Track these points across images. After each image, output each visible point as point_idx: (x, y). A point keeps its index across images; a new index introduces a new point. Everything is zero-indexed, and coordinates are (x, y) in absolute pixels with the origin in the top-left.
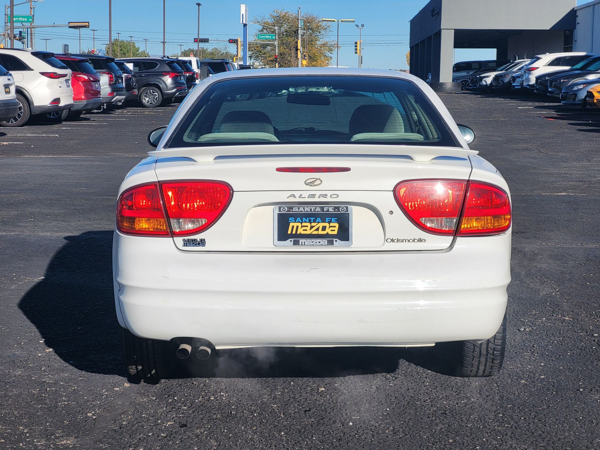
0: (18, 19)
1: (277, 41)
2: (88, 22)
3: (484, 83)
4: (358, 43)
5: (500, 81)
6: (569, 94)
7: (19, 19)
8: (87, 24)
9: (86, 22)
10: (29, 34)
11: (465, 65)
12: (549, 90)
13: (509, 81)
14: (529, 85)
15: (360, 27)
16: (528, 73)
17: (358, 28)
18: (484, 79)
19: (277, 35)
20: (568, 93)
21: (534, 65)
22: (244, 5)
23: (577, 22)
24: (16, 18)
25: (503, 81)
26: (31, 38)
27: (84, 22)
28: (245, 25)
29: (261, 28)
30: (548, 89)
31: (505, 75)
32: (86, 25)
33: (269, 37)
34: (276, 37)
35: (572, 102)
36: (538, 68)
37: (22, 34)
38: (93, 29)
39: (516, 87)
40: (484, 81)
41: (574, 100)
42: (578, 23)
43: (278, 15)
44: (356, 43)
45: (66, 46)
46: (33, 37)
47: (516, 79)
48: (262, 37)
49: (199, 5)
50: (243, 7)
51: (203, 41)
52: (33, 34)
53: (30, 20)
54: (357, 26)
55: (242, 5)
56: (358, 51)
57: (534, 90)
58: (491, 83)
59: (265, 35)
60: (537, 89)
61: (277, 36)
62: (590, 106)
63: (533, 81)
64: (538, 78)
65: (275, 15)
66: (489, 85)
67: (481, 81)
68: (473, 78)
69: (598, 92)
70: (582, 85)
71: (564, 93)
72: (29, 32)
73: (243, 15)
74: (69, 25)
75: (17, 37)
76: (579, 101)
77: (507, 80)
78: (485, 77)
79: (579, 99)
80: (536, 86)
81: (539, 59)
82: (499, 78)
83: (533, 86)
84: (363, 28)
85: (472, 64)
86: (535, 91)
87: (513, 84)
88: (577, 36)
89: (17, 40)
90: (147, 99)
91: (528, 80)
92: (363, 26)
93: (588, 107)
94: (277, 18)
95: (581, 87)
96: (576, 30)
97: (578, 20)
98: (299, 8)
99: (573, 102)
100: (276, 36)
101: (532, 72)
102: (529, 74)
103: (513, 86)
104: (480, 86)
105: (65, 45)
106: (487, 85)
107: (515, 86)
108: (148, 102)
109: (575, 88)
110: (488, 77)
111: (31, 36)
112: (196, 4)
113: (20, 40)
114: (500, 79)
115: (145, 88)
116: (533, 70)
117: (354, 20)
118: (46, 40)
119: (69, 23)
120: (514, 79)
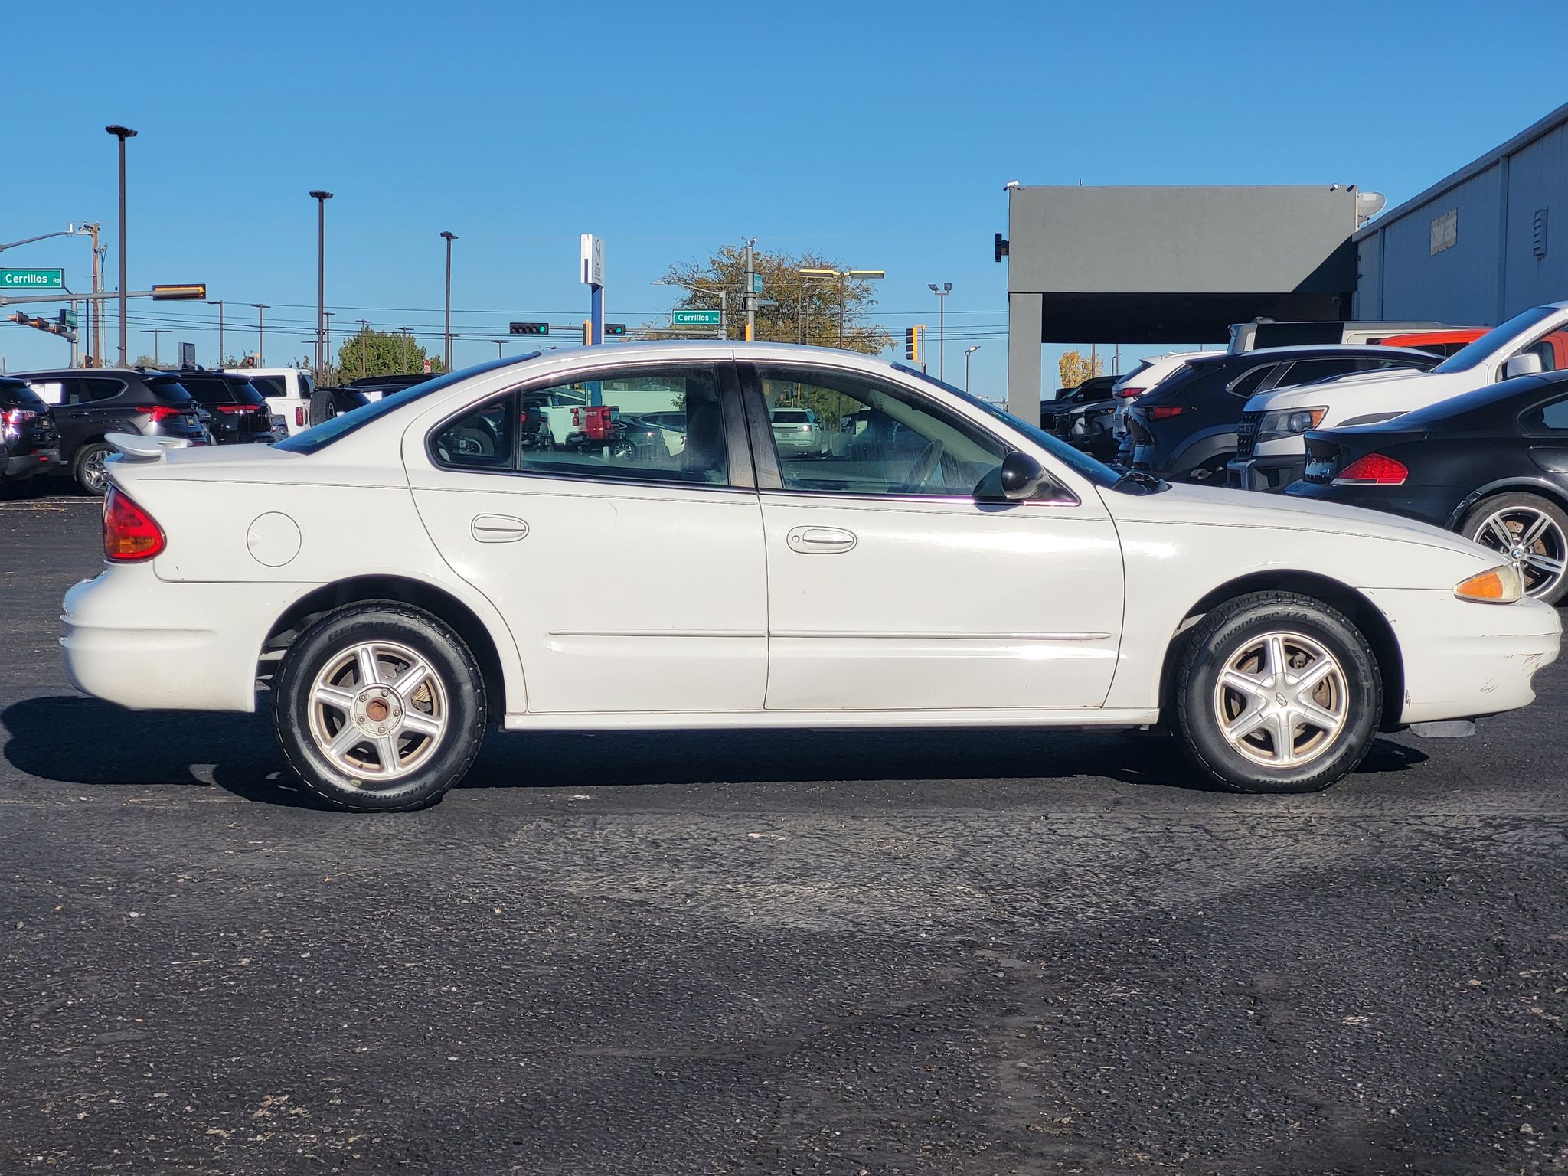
0: (25, 278)
1: (724, 328)
2: (204, 286)
4: (915, 331)
7: (27, 279)
8: (201, 289)
9: (198, 286)
10: (91, 318)
15: (941, 290)
16: (1120, 404)
17: (936, 294)
19: (724, 312)
22: (590, 236)
23: (1359, 272)
24: (21, 277)
26: (96, 328)
27: (193, 286)
28: (596, 288)
29: (688, 294)
32: (196, 292)
33: (703, 318)
34: (721, 319)
37: (68, 318)
38: (259, 304)
42: (1361, 275)
43: (733, 261)
44: (910, 332)
45: (188, 349)
46: (100, 324)
48: (685, 318)
49: (449, 236)
50: (587, 244)
51: (535, 330)
52: (100, 318)
53: (55, 280)
54: (934, 288)
55: (584, 236)
56: (915, 353)
59: (693, 314)
61: (724, 316)
65: (725, 261)
72: (91, 312)
73: (586, 261)
74: (155, 293)
75: (52, 326)
81: (1146, 365)
84: (948, 294)
88: (1358, 311)
89: (52, 331)
90: (97, 473)
92: (948, 287)
94: (730, 269)
96: (1357, 290)
97: (1362, 266)
98: (753, 243)
100: (721, 314)
105: (185, 344)
108: (98, 480)
111: (96, 321)
112: (442, 235)
113: (60, 331)
115: (87, 447)
116: (1130, 395)
117: (882, 272)
118: (156, 332)
119: (155, 287)
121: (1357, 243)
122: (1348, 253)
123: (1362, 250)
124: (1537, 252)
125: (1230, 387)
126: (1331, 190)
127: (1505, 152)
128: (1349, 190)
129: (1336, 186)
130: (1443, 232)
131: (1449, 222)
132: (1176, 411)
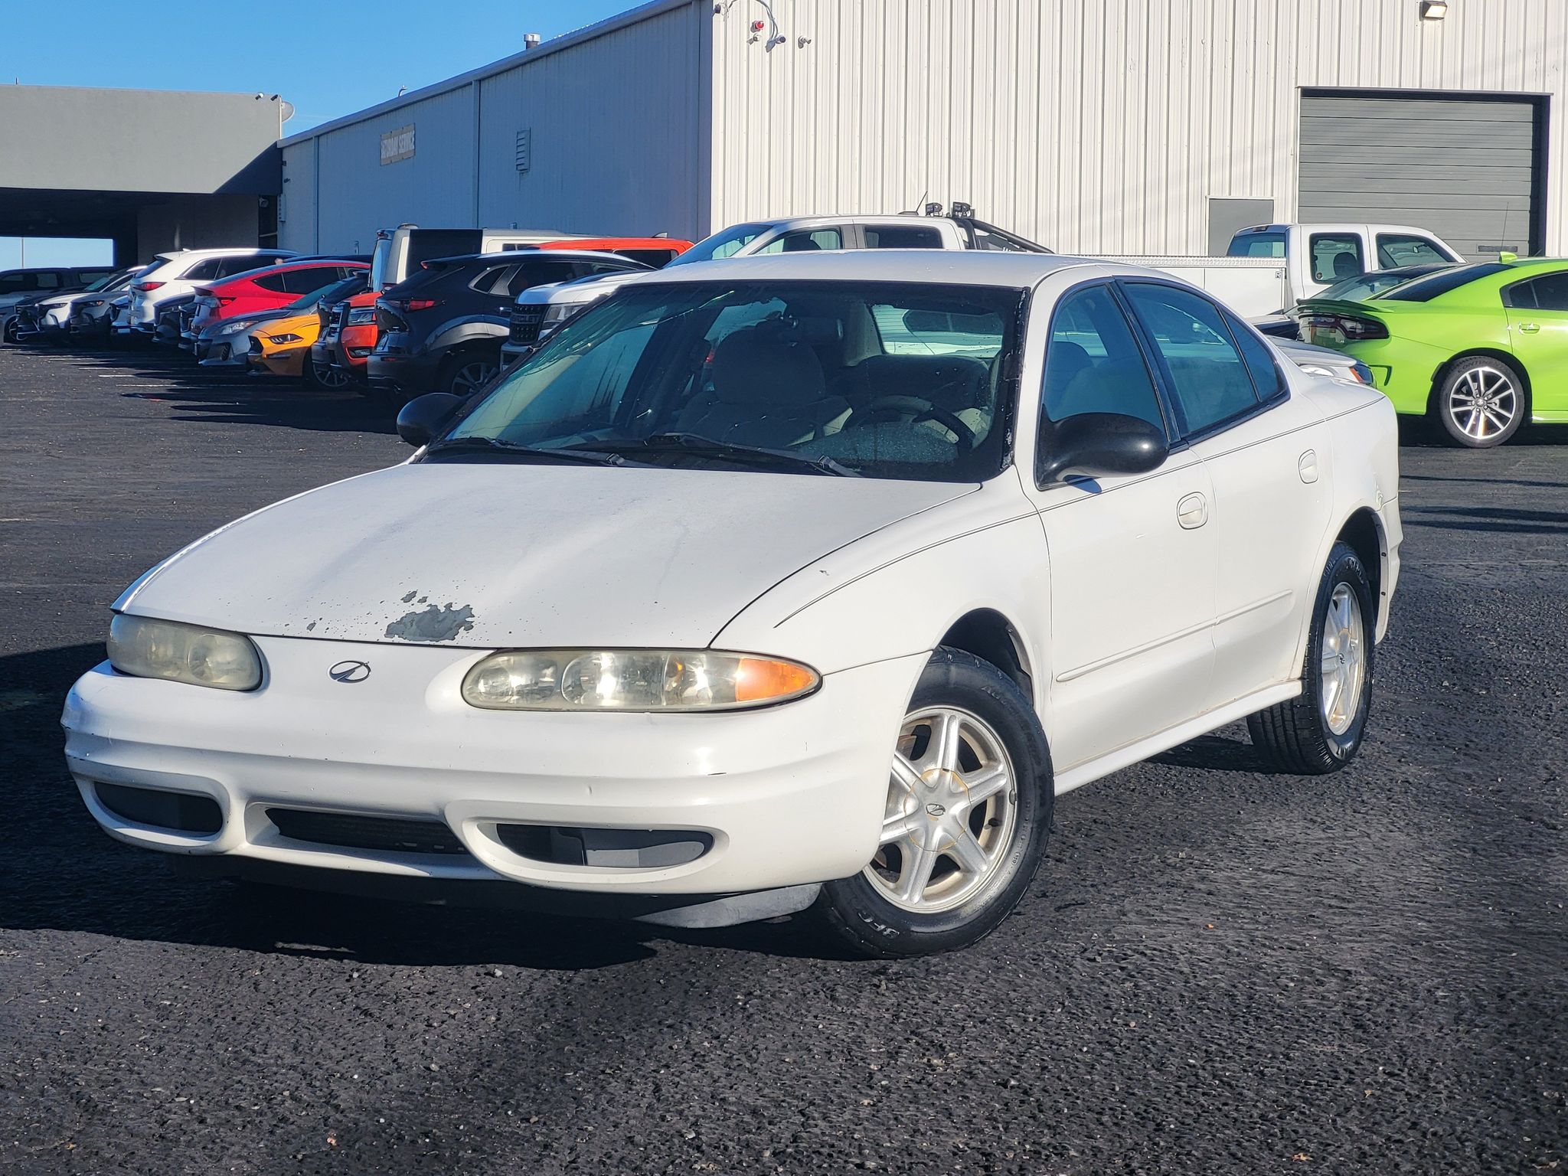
3: (51, 322)
5: (85, 316)
6: (213, 343)
11: (20, 278)
12: (183, 335)
13: (107, 316)
14: (142, 325)
16: (140, 296)
18: (51, 311)
20: (212, 340)
21: (154, 277)
23: (284, 178)
25: (90, 316)
30: (180, 332)
31: (95, 302)
35: (220, 361)
36: (163, 284)
39: (120, 331)
40: (51, 315)
41: (226, 357)
42: (287, 180)
47: (119, 311)
57: (152, 337)
58: (67, 323)
60: (159, 334)
62: (257, 370)
63: (150, 316)
64: (160, 308)
66: (62, 327)
67: (44, 316)
68: (26, 308)
69: (270, 338)
70: (242, 323)
71: (203, 340)
76: (236, 358)
77: (101, 312)
78: (52, 306)
79: (237, 353)
80: (156, 328)
81: (165, 261)
82: (82, 309)
83: (148, 326)
85: (38, 276)
86: (155, 339)
87: (114, 324)
88: (286, 213)
91: (141, 312)
93: (253, 372)
95: (240, 326)
96: (282, 196)
97: (287, 172)
99: (225, 363)
101: (150, 293)
102: (144, 298)
103: (115, 327)
104: (42, 328)
106: (57, 326)
107: (117, 328)
109: (228, 331)
110: (59, 306)
114: (83, 311)
116: (151, 289)
120: (116, 310)
121: (281, 150)
122: (272, 161)
123: (287, 156)
124: (520, 168)
125: (472, 285)
126: (257, 98)
127: (479, 77)
128: (273, 99)
129: (262, 95)
130: (397, 145)
131: (404, 136)
132: (430, 304)
